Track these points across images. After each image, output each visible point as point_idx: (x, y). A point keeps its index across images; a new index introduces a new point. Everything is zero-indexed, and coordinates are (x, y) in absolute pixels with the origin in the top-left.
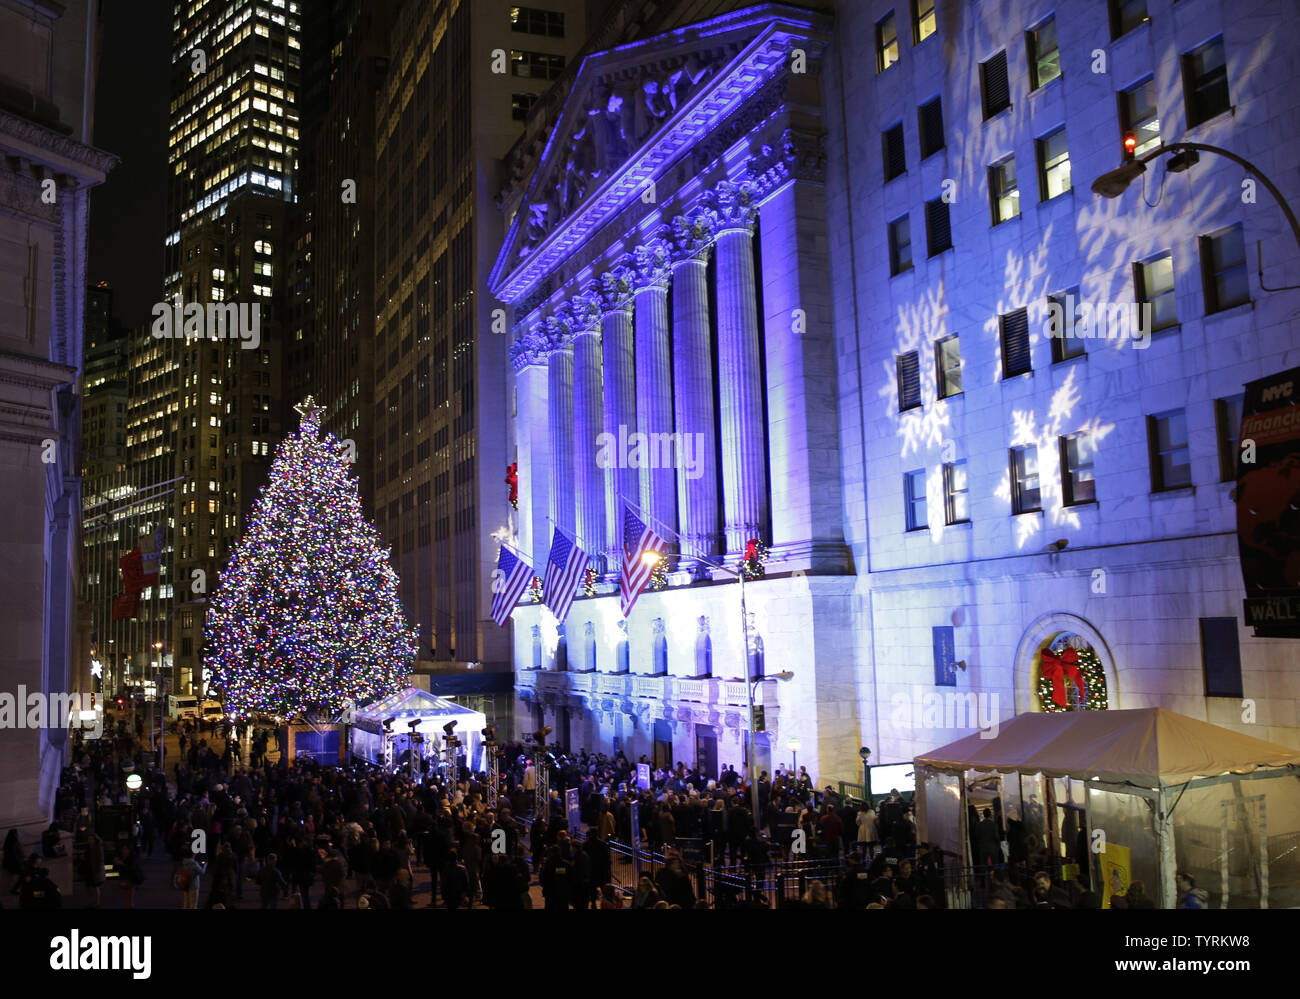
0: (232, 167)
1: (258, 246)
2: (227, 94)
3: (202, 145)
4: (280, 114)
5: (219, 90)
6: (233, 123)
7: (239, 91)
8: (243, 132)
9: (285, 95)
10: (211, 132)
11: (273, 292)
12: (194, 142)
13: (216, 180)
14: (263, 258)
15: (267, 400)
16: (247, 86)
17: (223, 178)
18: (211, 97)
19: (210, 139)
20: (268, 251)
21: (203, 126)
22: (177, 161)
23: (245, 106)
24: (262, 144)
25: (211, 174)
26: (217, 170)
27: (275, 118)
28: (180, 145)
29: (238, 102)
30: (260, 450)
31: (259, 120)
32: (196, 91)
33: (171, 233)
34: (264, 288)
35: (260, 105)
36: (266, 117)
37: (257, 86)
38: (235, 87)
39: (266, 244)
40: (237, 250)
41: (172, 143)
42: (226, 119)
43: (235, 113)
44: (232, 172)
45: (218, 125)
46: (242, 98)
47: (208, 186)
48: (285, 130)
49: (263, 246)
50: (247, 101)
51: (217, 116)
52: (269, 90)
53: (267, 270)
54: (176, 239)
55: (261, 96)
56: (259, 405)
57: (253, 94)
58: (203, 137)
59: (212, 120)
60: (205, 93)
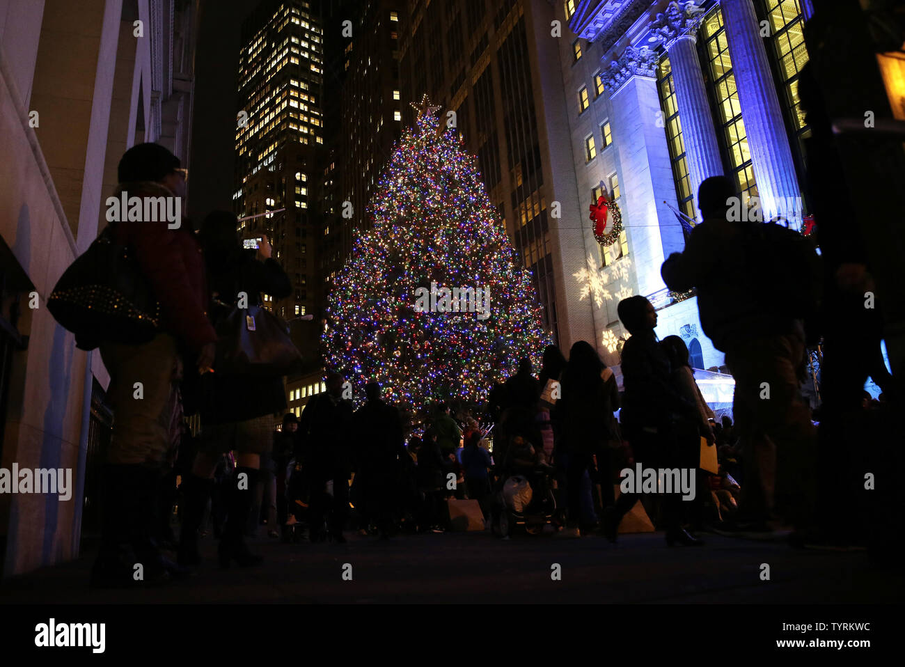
0: (276, 143)
1: (298, 176)
2: (273, 101)
3: (256, 135)
4: (306, 110)
5: (268, 100)
6: (276, 117)
7: (280, 98)
8: (283, 122)
9: (309, 99)
10: (262, 125)
11: (308, 205)
12: (252, 133)
13: (266, 153)
14: (301, 184)
15: (304, 277)
16: (285, 94)
17: (270, 151)
18: (262, 105)
19: (261, 130)
20: (304, 179)
21: (257, 123)
22: (240, 148)
23: (284, 105)
24: (295, 128)
25: (262, 151)
26: (267, 147)
27: (303, 112)
28: (242, 138)
29: (280, 104)
30: (300, 311)
31: (293, 113)
32: (253, 104)
33: (237, 191)
34: (302, 203)
35: (294, 104)
36: (298, 111)
37: (292, 93)
38: (277, 96)
39: (303, 175)
40: (284, 180)
41: (237, 138)
42: (272, 115)
43: (278, 110)
44: (276, 146)
45: (267, 120)
46: (282, 101)
47: (260, 158)
48: (309, 120)
49: (301, 176)
50: (286, 102)
51: (266, 116)
52: (299, 96)
53: (304, 191)
54: (240, 194)
55: (294, 98)
56: (299, 281)
57: (289, 98)
58: (257, 130)
59: (263, 118)
60: (258, 104)
